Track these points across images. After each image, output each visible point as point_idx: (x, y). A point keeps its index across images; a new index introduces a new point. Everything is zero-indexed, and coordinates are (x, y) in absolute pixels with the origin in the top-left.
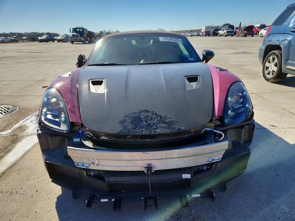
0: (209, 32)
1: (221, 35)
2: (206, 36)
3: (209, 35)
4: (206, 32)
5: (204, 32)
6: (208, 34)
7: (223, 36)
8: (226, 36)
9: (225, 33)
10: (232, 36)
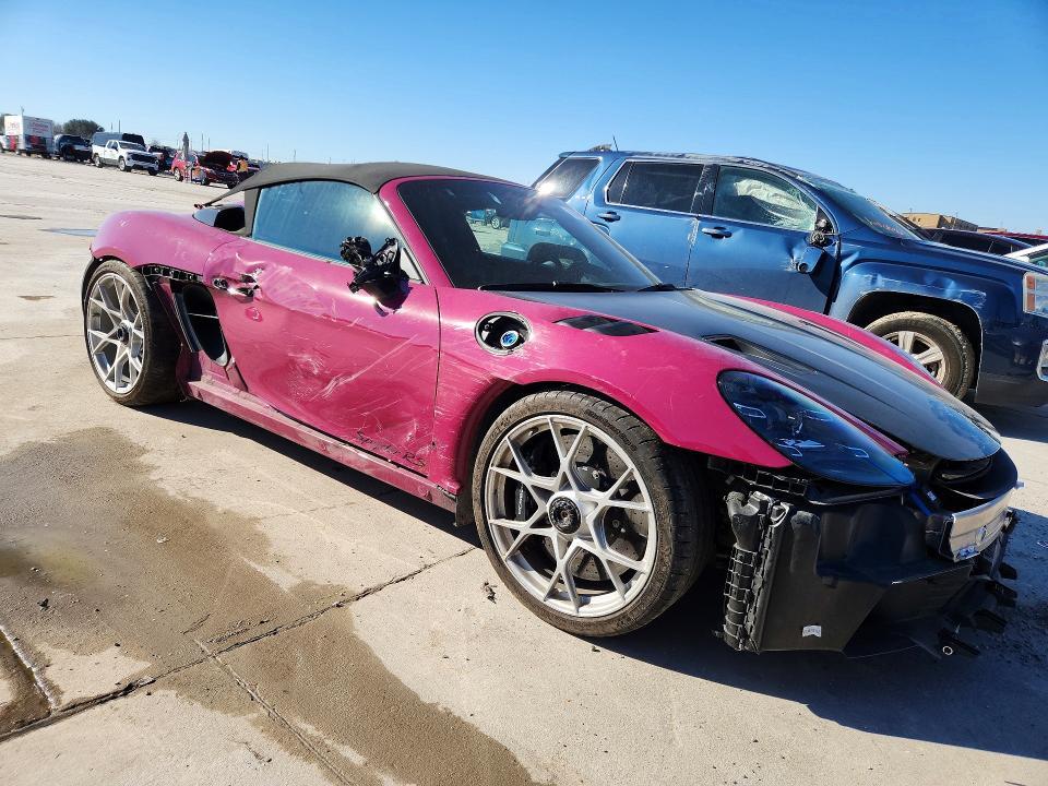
0: (42, 141)
1: (104, 164)
2: (29, 153)
3: (46, 155)
4: (28, 139)
5: (22, 138)
6: (37, 146)
7: (118, 167)
8: (128, 169)
9: (121, 157)
10: (153, 172)
